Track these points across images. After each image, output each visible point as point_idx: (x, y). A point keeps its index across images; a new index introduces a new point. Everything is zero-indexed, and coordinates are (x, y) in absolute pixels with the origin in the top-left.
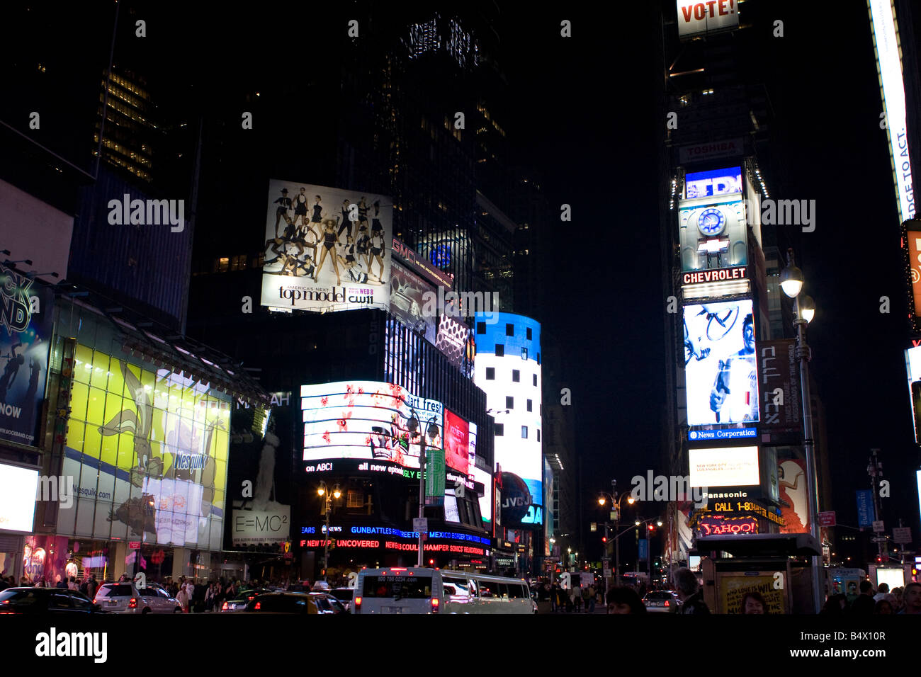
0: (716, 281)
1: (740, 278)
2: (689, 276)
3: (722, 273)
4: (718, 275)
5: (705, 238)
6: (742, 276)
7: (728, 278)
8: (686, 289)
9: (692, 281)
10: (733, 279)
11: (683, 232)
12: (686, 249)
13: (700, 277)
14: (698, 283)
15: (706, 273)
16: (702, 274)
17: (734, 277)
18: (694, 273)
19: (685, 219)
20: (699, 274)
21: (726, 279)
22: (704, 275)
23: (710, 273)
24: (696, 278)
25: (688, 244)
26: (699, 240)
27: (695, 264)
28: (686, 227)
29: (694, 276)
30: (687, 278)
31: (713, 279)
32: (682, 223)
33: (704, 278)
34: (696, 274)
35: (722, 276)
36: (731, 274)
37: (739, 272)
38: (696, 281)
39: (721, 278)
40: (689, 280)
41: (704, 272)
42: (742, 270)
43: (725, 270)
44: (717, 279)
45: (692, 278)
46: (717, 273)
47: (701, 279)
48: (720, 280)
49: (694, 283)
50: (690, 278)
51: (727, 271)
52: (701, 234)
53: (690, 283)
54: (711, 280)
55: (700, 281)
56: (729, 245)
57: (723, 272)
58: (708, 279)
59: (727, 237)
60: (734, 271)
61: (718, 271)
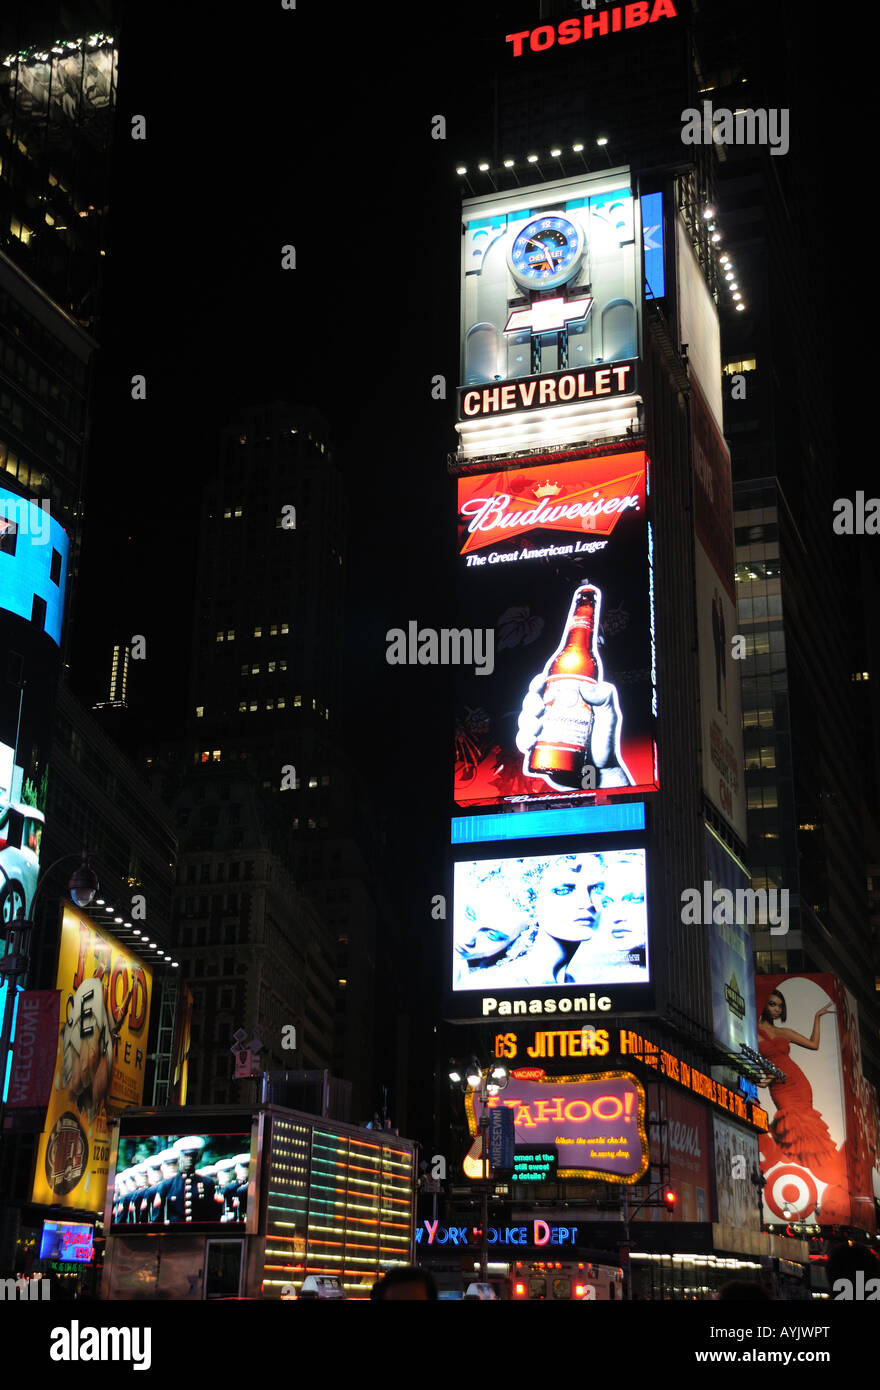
0: (548, 404)
1: (615, 392)
2: (477, 396)
3: (567, 384)
4: (556, 390)
5: (529, 297)
6: (621, 387)
7: (582, 393)
8: (467, 431)
9: (486, 409)
10: (595, 397)
11: (469, 285)
12: (474, 331)
13: (505, 397)
14: (501, 412)
15: (522, 387)
16: (513, 388)
17: (599, 391)
18: (491, 387)
19: (477, 253)
20: (505, 390)
21: (576, 399)
22: (517, 392)
23: (533, 385)
24: (496, 399)
25: (481, 316)
26: (513, 303)
27: (498, 365)
28: (478, 273)
29: (491, 395)
30: (473, 402)
31: (543, 400)
32: (469, 262)
33: (518, 400)
34: (496, 391)
35: (567, 392)
36: (590, 384)
37: (614, 378)
38: (496, 408)
39: (563, 396)
40: (477, 408)
41: (516, 383)
42: (621, 372)
43: (575, 374)
44: (553, 399)
45: (487, 400)
46: (552, 383)
47: (510, 401)
48: (559, 402)
49: (491, 413)
50: (480, 402)
51: (581, 378)
52: (520, 287)
53: (481, 415)
54: (536, 404)
55: (505, 406)
56: (591, 311)
57: (571, 379)
58: (527, 401)
59: (586, 289)
60: (599, 375)
61: (557, 377)
